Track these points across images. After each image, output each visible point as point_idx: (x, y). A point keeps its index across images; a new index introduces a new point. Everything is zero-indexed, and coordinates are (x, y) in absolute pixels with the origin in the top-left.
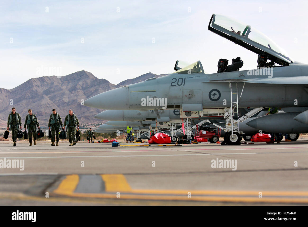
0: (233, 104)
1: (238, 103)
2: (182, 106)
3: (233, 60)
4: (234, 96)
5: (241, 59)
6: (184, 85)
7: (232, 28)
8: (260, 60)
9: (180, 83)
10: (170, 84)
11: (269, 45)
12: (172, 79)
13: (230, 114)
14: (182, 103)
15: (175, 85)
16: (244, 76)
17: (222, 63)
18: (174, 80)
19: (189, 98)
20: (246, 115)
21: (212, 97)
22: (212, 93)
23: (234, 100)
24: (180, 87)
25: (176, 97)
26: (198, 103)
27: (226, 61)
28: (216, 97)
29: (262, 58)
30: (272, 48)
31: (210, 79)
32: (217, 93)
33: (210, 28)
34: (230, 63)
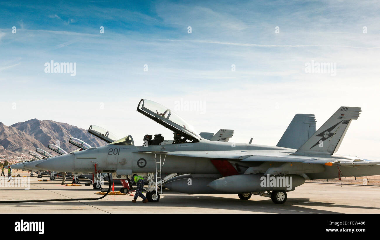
0: (157, 171)
1: (161, 171)
2: (116, 170)
3: (156, 136)
4: (158, 165)
5: (162, 135)
6: (119, 154)
7: (157, 111)
8: (176, 137)
9: (115, 153)
10: (108, 153)
11: (184, 126)
12: (110, 149)
13: (152, 178)
14: (117, 169)
15: (112, 154)
16: (165, 149)
17: (148, 137)
18: (111, 150)
19: (122, 165)
20: (164, 179)
21: (140, 164)
22: (140, 161)
23: (158, 168)
24: (115, 156)
25: (112, 164)
26: (129, 168)
27: (151, 137)
28: (143, 164)
29: (178, 135)
30: (186, 128)
31: (138, 150)
32: (144, 162)
33: (138, 110)
34: (153, 138)
